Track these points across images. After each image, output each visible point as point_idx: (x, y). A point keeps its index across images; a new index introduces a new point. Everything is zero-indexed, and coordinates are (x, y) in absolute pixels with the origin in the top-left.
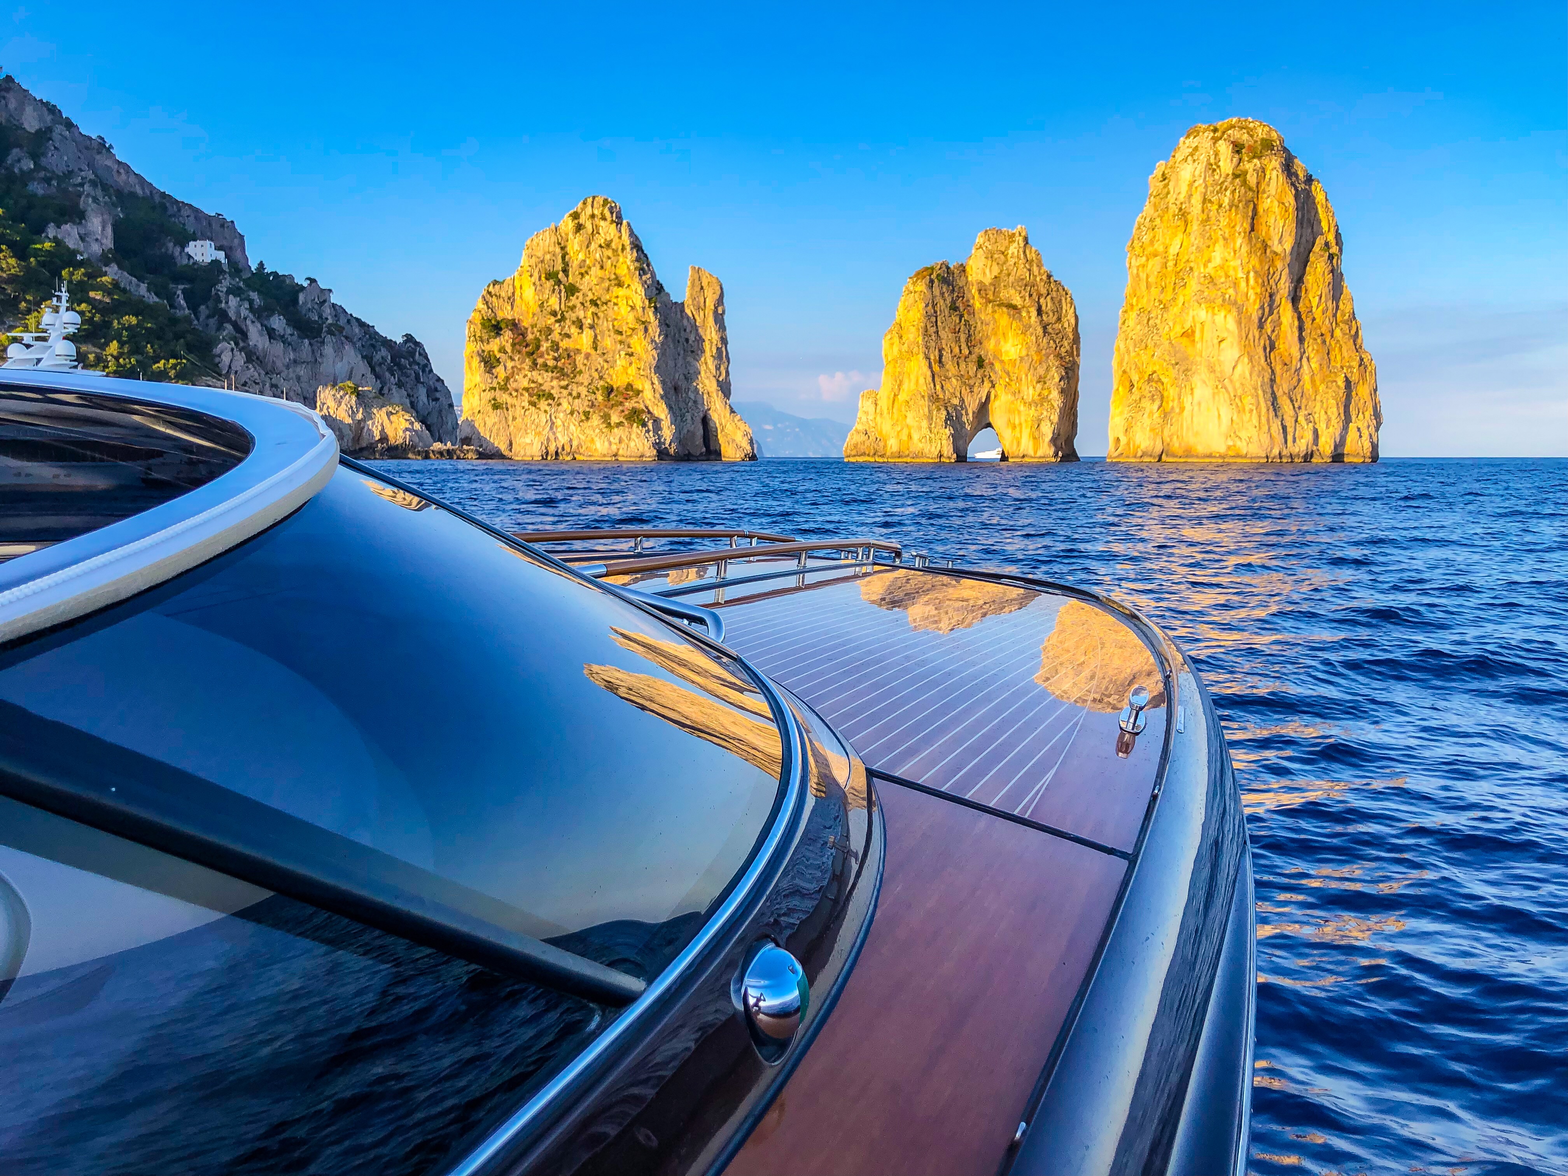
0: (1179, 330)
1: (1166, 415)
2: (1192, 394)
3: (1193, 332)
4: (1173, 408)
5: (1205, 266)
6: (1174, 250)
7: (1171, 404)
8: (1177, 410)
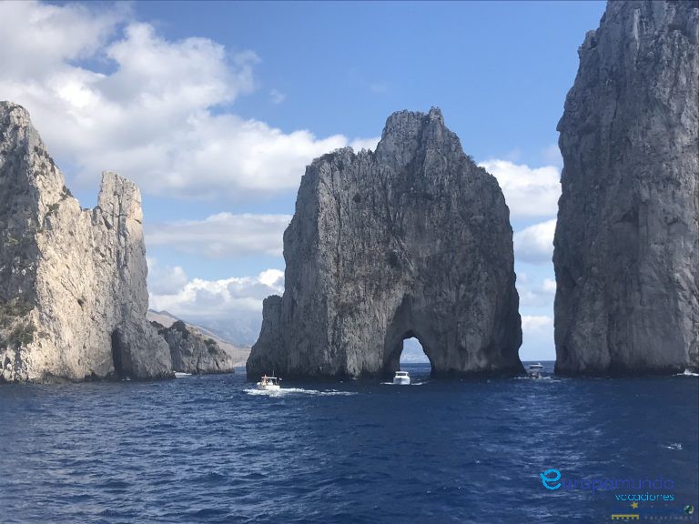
0: (617, 213)
1: (612, 319)
2: (639, 290)
3: (636, 214)
4: (618, 309)
5: (643, 135)
6: (606, 120)
7: (616, 304)
8: (624, 312)
